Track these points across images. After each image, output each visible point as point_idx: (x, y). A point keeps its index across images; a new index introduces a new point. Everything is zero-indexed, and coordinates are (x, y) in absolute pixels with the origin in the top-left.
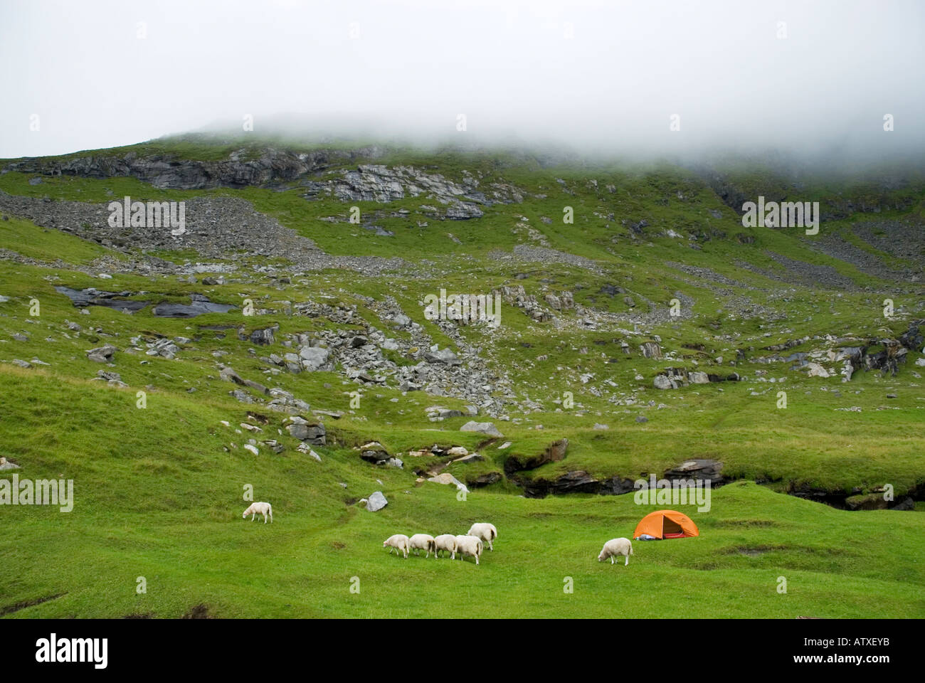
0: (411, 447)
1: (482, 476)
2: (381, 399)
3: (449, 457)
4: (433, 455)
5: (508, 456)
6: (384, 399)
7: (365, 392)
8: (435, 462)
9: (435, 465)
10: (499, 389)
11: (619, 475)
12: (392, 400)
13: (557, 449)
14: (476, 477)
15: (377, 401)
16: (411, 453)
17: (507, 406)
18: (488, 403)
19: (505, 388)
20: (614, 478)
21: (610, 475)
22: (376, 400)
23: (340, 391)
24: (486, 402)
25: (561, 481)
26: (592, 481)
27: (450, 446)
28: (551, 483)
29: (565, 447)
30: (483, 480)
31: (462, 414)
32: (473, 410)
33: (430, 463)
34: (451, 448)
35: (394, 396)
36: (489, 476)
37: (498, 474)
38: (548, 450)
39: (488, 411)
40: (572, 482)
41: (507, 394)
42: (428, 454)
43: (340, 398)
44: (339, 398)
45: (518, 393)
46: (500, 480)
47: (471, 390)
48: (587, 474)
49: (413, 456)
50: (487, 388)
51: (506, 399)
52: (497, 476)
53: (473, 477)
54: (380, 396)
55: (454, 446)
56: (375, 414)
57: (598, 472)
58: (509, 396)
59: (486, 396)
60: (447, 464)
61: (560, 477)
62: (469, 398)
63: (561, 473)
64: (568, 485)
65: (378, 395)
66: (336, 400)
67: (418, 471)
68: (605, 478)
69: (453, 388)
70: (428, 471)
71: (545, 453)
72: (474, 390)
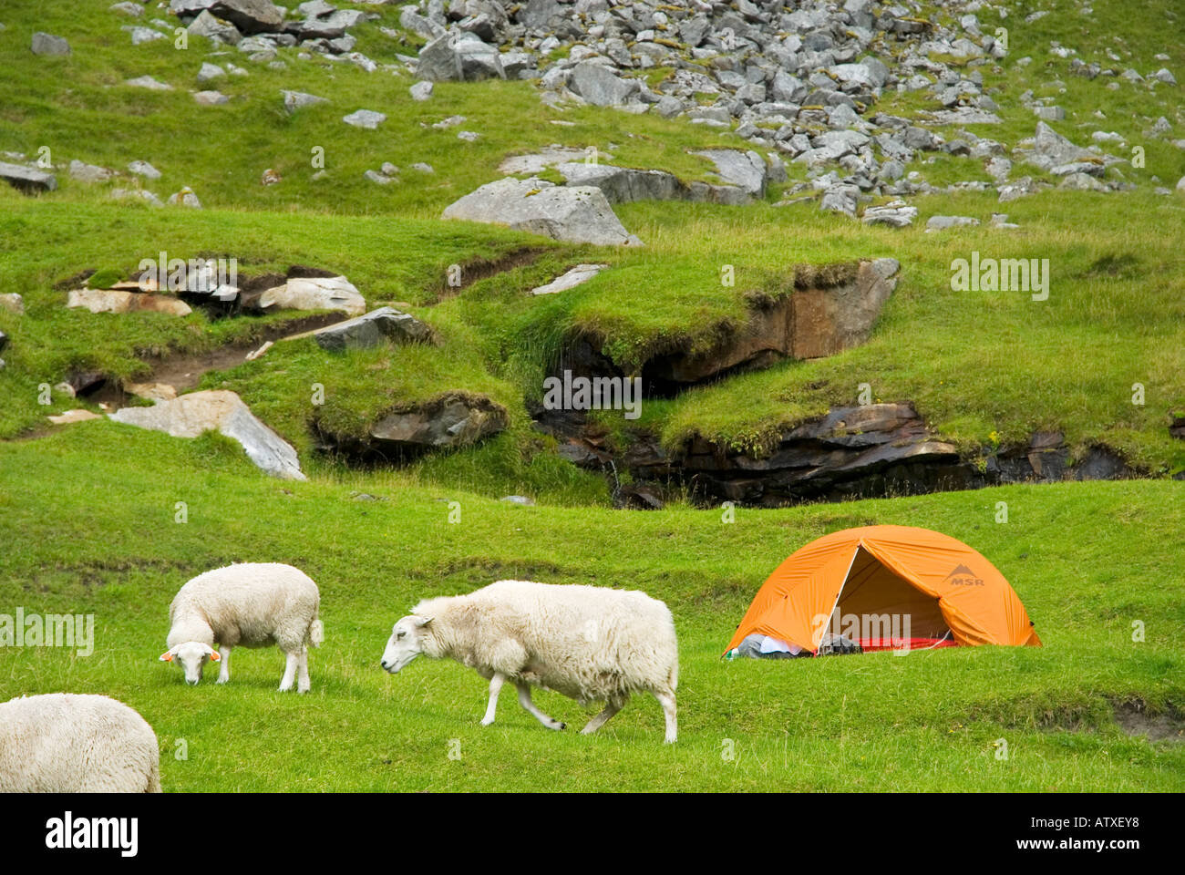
0: (79, 269)
1: (402, 413)
2: (303, 112)
3: (268, 320)
4: (183, 308)
5: (565, 325)
6: (315, 114)
7: (233, 81)
8: (182, 341)
9: (182, 352)
10: (918, 81)
11: (1062, 430)
12: (351, 119)
13: (828, 303)
14: (364, 414)
15: (282, 124)
16: (75, 299)
17: (931, 159)
18: (835, 144)
19: (949, 75)
20: (1041, 442)
21: (1019, 427)
22: (280, 118)
23: (114, 75)
24: (825, 137)
25: (785, 445)
26: (923, 450)
27: (277, 269)
28: (732, 454)
29: (874, 295)
30: (402, 430)
31: (679, 187)
32: (741, 172)
33: (158, 344)
34: (281, 281)
35: (368, 98)
36: (434, 410)
37: (484, 405)
38: (762, 306)
39: (823, 182)
40: (838, 456)
41: (953, 106)
42: (162, 304)
43: (104, 104)
44: (95, 102)
45: (1012, 102)
46: (491, 434)
47: (769, 84)
48: (916, 419)
49: (81, 312)
50: (857, 74)
51: (943, 127)
52: (480, 416)
53: (349, 413)
54: (302, 97)
55: (296, 272)
56: (258, 179)
57: (965, 409)
58: (961, 116)
59: (840, 113)
60: (251, 356)
61: (784, 428)
62: (748, 120)
63: (793, 412)
64: (818, 465)
65: (289, 96)
66: (83, 111)
67: (89, 379)
68: (994, 437)
69: (686, 75)
70: (139, 377)
71: (744, 319)
72: (786, 83)
